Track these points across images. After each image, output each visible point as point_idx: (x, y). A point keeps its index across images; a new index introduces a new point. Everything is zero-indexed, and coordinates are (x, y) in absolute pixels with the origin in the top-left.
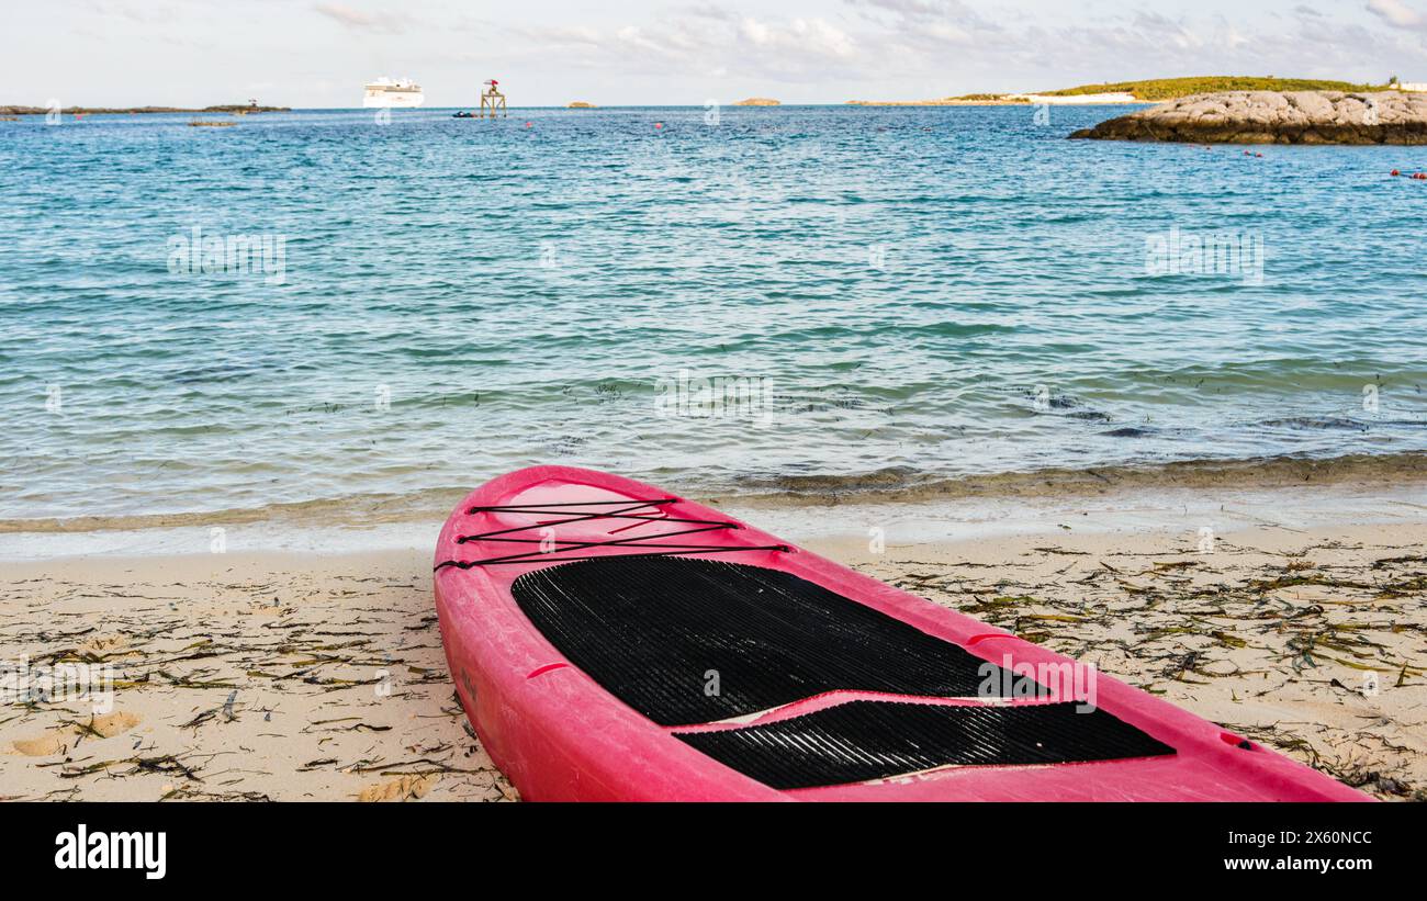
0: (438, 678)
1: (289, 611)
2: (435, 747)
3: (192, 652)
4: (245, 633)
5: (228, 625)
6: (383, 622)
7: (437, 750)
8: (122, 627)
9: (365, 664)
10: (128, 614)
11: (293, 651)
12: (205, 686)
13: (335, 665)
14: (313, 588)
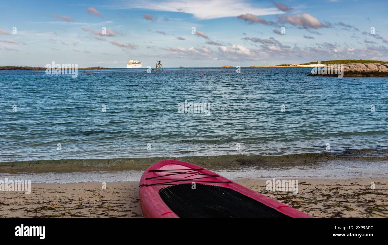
0: (139, 215)
1: (102, 197)
3: (76, 207)
4: (90, 203)
5: (86, 201)
6: (126, 200)
8: (59, 200)
9: (121, 211)
10: (61, 197)
11: (102, 207)
12: (79, 216)
13: (113, 211)
14: (109, 191)
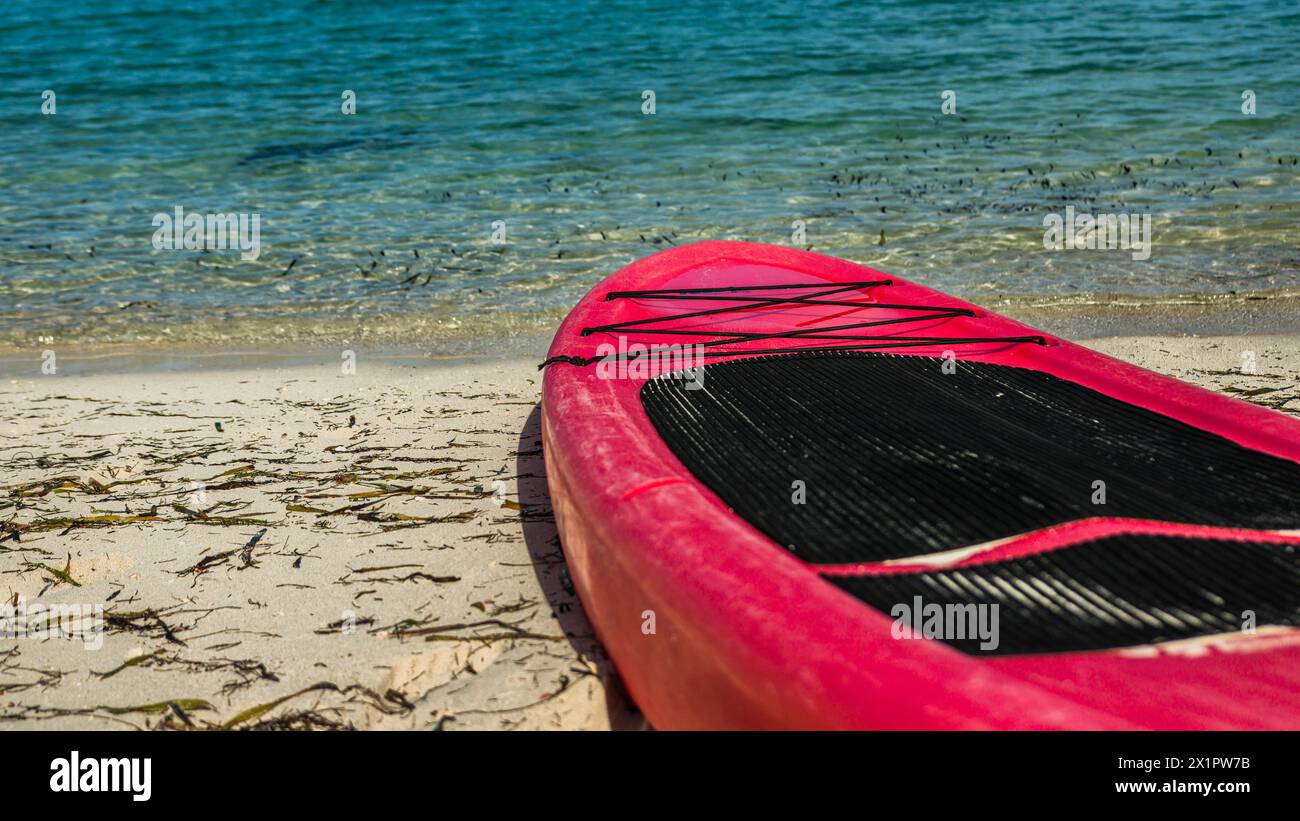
0: (540, 515)
1: (367, 432)
2: (514, 604)
3: (224, 480)
4: (299, 458)
5: (278, 450)
6: (483, 446)
7: (517, 608)
8: (145, 450)
9: (447, 497)
10: (160, 436)
11: (354, 480)
12: (226, 523)
13: (405, 497)
14: (404, 406)
